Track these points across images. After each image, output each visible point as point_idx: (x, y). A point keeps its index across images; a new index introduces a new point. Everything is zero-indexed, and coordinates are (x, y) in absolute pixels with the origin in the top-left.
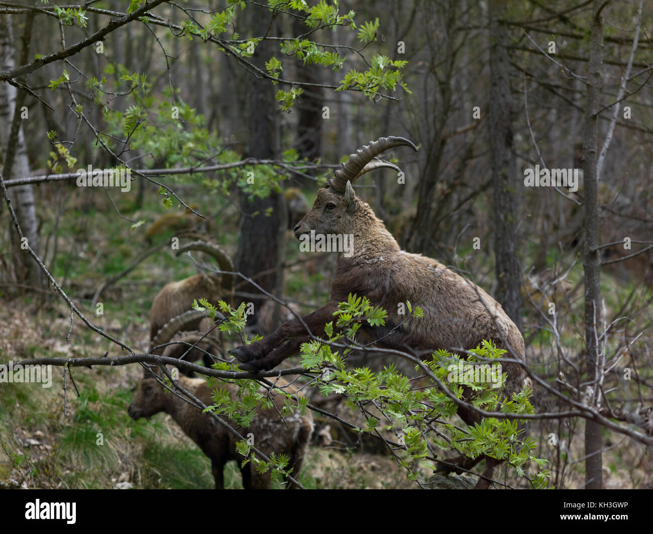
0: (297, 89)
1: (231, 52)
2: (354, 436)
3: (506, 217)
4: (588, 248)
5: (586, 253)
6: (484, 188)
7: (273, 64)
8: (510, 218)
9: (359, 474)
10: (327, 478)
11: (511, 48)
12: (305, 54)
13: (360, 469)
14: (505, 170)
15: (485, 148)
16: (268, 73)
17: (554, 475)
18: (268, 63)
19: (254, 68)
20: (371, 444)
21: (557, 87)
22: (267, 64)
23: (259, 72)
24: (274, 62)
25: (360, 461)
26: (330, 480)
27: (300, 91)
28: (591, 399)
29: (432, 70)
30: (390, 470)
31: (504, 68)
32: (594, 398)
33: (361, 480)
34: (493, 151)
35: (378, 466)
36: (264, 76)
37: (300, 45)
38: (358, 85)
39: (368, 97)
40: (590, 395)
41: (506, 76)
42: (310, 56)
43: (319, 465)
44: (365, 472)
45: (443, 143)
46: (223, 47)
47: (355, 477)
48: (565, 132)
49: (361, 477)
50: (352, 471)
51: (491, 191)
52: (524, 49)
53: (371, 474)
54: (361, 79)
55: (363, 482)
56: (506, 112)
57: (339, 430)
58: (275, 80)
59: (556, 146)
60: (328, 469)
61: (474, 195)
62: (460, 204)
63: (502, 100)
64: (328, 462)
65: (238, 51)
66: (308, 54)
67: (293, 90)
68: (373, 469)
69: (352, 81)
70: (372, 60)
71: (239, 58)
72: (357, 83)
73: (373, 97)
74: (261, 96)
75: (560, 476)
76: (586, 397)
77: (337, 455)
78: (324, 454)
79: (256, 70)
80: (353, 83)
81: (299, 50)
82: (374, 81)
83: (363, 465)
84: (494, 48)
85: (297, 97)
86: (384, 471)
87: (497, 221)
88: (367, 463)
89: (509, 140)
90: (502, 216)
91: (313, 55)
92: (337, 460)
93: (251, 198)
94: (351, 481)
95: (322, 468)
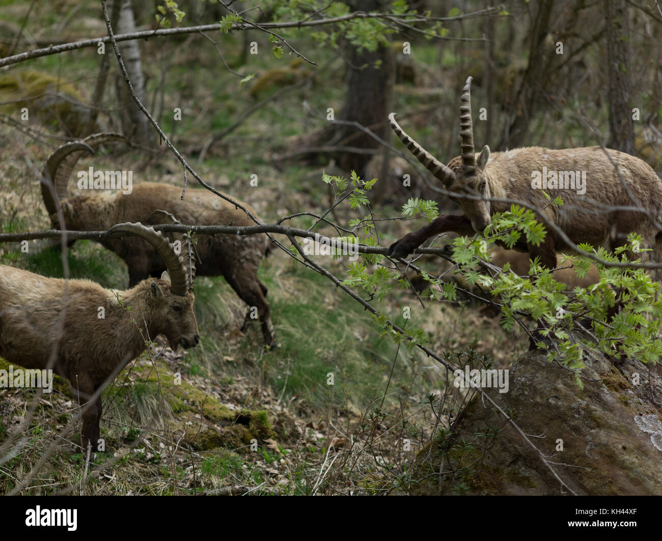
3: (620, 67)
6: (596, 38)
8: (624, 67)
9: (471, 328)
10: (439, 333)
13: (472, 323)
14: (619, 19)
25: (472, 314)
26: (442, 334)
33: (473, 334)
43: (430, 320)
44: (476, 327)
47: (467, 331)
49: (472, 331)
50: (464, 324)
51: (604, 41)
60: (440, 323)
61: (585, 46)
64: (440, 316)
77: (449, 309)
78: (436, 308)
83: (474, 319)
87: (611, 71)
88: (479, 318)
90: (616, 66)
92: (448, 314)
93: (359, 50)
94: (463, 336)
95: (433, 322)
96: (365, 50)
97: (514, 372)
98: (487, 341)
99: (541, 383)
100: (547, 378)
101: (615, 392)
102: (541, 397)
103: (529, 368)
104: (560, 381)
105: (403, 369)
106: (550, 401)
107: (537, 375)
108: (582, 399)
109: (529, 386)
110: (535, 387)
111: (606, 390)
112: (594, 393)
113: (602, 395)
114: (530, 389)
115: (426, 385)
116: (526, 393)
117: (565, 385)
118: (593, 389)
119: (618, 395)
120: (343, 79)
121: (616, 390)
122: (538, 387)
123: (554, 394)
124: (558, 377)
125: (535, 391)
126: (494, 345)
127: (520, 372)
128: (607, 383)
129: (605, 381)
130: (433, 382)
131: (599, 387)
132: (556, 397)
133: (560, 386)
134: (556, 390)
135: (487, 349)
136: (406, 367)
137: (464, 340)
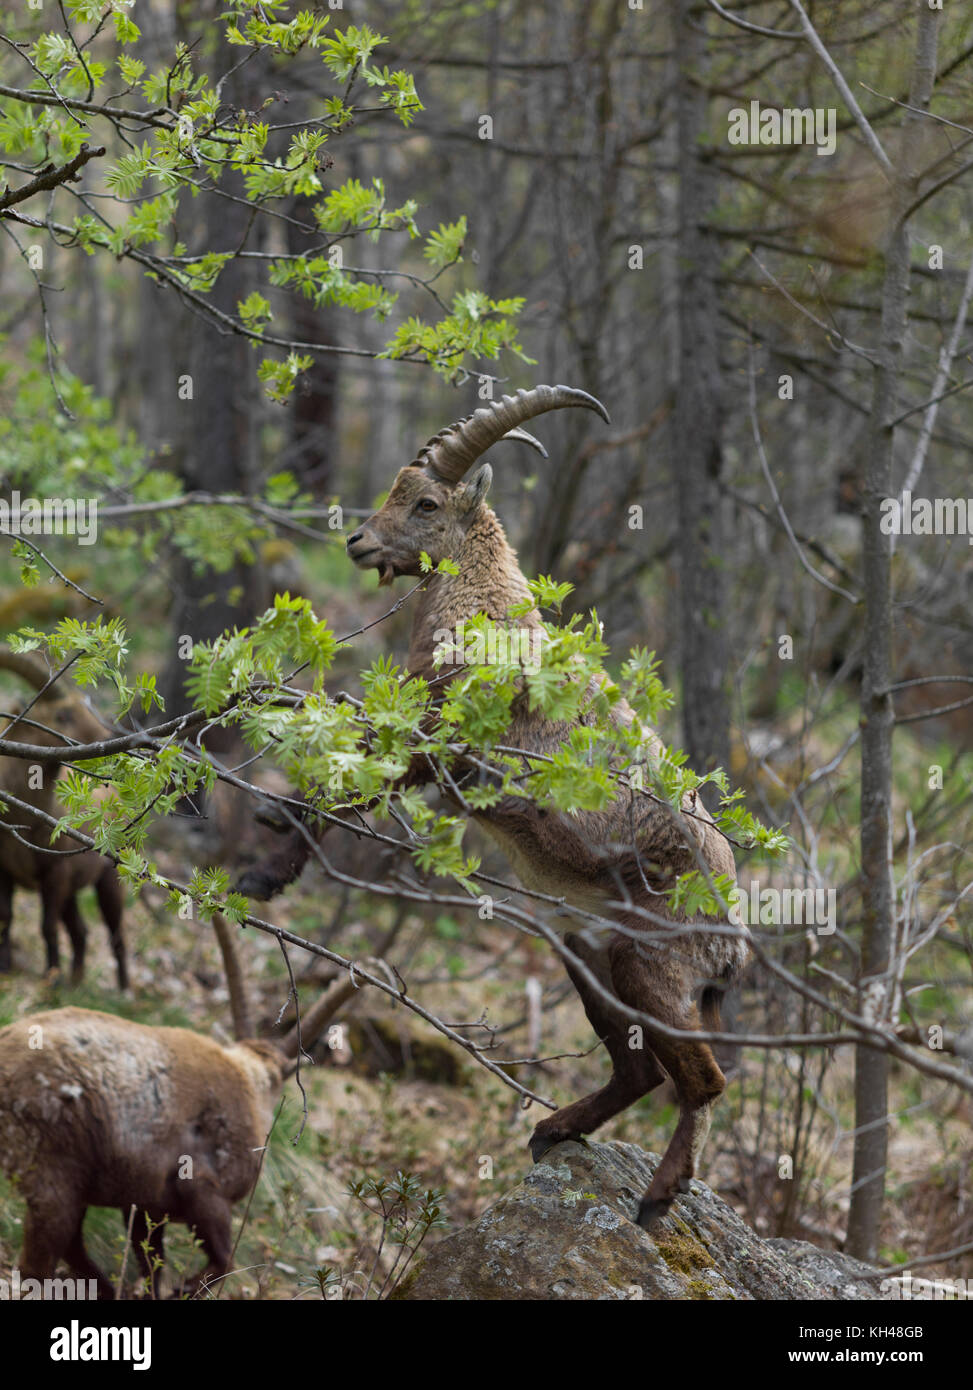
0: (301, 357)
1: (170, 281)
2: (393, 1046)
3: (705, 618)
4: (870, 689)
5: (867, 700)
6: (662, 554)
7: (254, 306)
8: (712, 619)
9: (403, 1123)
10: (339, 1131)
11: (721, 283)
12: (319, 287)
13: (405, 1113)
14: (705, 524)
15: (664, 476)
16: (244, 325)
17: (792, 1131)
18: (244, 303)
19: (215, 314)
20: (427, 1063)
21: (810, 361)
22: (240, 305)
23: (226, 323)
24: (255, 303)
25: (406, 1096)
26: (347, 1135)
27: (308, 362)
28: (880, 1006)
29: (564, 317)
30: (464, 1115)
31: (707, 321)
32: (886, 1005)
33: (408, 1138)
34: (683, 485)
35: (441, 1108)
36: (235, 330)
37: (308, 269)
38: (422, 351)
39: (442, 374)
40: (878, 998)
41: (711, 337)
42: (328, 292)
43: (323, 1104)
44: (414, 1121)
45: (583, 464)
46: (154, 270)
47: (396, 1130)
48: (821, 447)
49: (406, 1131)
50: (390, 1117)
51: (676, 560)
52: (748, 283)
53: (426, 1123)
54: (428, 337)
55: (412, 1142)
56: (709, 408)
57: (363, 1034)
58: (256, 338)
59: (803, 473)
60: (342, 1114)
61: (641, 568)
62: (613, 585)
63: (701, 385)
64: (342, 1100)
65: (184, 279)
66: (325, 287)
67: (293, 359)
68: (432, 1113)
69: (409, 341)
70: (455, 301)
71: (186, 294)
72: (420, 348)
73: (453, 374)
74: (221, 360)
75: (803, 1135)
76: (870, 1002)
77: (361, 1085)
78: (336, 1082)
79: (220, 318)
80: (413, 346)
81: (305, 279)
82: (454, 343)
83: (411, 1106)
84: (687, 282)
85: (301, 373)
86: (454, 1116)
87: (688, 623)
88: (419, 1101)
89: (714, 463)
90: (697, 616)
91: (336, 289)
92: (360, 1095)
93: (199, 568)
94: (387, 1139)
95: (330, 1110)
96: (210, 568)
97: (486, 1228)
98: (434, 1151)
99: (538, 1253)
100: (549, 1242)
101: (681, 1274)
102: (538, 1281)
103: (515, 1221)
104: (575, 1250)
105: (266, 1207)
106: (556, 1288)
107: (531, 1236)
108: (619, 1287)
109: (515, 1257)
110: (526, 1261)
111: (664, 1270)
112: (641, 1274)
113: (657, 1278)
114: (517, 1264)
115: (312, 1239)
116: (509, 1272)
117: (585, 1257)
118: (639, 1267)
119: (688, 1279)
120: (167, 611)
121: (686, 1270)
122: (533, 1260)
123: (563, 1275)
124: (572, 1241)
125: (527, 1269)
126: (449, 1160)
127: (497, 1228)
128: (667, 1254)
129: (663, 1252)
130: (323, 1233)
131: (652, 1262)
132: (567, 1281)
133: (576, 1259)
134: (567, 1266)
135: (434, 1167)
136: (272, 1204)
137: (389, 1148)
